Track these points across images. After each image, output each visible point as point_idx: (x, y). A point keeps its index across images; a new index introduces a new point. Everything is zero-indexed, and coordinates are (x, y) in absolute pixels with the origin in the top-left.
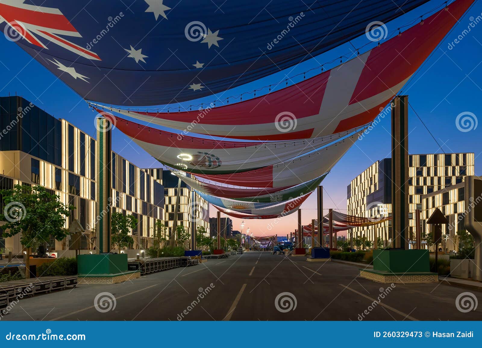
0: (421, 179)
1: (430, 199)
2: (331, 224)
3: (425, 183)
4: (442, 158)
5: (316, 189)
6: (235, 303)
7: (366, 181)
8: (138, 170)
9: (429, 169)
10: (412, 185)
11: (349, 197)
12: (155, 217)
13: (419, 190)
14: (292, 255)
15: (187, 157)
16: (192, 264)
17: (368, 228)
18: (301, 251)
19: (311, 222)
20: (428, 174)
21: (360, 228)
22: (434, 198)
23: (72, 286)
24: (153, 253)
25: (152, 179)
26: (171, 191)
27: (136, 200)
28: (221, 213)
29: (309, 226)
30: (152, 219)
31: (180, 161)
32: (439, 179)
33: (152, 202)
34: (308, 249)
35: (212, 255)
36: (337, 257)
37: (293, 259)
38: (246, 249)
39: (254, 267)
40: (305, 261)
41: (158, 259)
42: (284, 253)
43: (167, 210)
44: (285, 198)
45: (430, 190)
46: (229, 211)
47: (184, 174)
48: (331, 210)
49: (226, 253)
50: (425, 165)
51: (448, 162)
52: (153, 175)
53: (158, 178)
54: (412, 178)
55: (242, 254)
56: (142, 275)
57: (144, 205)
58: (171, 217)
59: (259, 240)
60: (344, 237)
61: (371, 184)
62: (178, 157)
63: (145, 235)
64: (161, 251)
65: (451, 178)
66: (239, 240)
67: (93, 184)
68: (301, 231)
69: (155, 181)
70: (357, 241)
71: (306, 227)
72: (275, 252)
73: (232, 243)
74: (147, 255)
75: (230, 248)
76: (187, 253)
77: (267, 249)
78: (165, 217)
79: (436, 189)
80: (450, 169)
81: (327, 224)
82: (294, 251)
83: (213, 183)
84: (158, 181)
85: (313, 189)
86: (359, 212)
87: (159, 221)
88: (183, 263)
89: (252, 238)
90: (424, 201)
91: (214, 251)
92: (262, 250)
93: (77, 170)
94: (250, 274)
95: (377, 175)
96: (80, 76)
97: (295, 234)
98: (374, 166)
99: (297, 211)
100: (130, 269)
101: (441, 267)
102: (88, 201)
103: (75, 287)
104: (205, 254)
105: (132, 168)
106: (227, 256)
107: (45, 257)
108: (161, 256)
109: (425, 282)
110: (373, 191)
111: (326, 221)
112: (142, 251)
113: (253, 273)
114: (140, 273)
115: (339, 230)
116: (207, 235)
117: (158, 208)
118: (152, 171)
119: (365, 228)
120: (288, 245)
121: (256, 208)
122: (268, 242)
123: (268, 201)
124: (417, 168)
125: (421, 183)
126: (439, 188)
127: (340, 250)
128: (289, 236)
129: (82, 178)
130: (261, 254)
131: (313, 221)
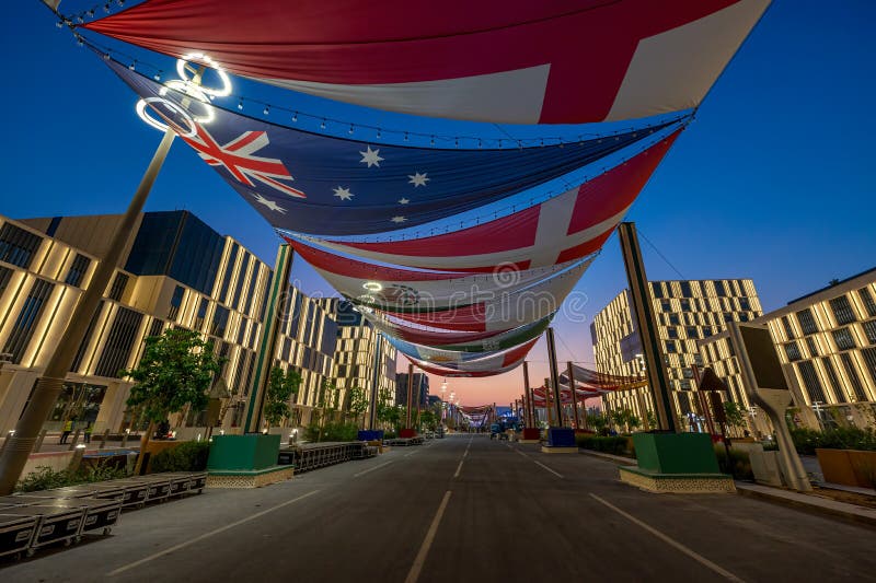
0: (691, 316)
1: (711, 346)
2: (573, 386)
3: (698, 323)
4: (710, 285)
5: (545, 333)
6: (435, 524)
7: (615, 319)
8: (308, 301)
9: (697, 300)
10: (679, 324)
11: (595, 342)
12: (320, 371)
13: (692, 333)
14: (520, 441)
15: (376, 287)
16: (368, 455)
17: (631, 394)
18: (533, 433)
19: (543, 383)
20: (699, 309)
21: (620, 394)
22: (715, 345)
23: (196, 491)
24: (312, 435)
25: (324, 313)
26: (347, 331)
27: (297, 345)
28: (415, 367)
29: (542, 389)
30: (314, 375)
31: (365, 292)
32: (715, 315)
33: (319, 349)
34: (544, 429)
35: (397, 439)
36: (587, 445)
37: (522, 448)
38: (450, 428)
39: (462, 463)
40: (539, 451)
41: (319, 445)
42: (507, 437)
43: (337, 361)
44: (503, 346)
45: (708, 332)
46: (425, 363)
47: (369, 310)
48: (570, 364)
49: (420, 436)
50: (691, 296)
51: (720, 292)
52: (324, 308)
53: (332, 311)
54: (677, 314)
55: (442, 437)
56: (295, 473)
57: (307, 352)
58: (342, 372)
59: (468, 413)
60: (598, 409)
61: (623, 322)
62: (364, 286)
63: (300, 402)
64: (323, 430)
65: (731, 314)
66: (438, 412)
67: (244, 321)
68: (531, 399)
69: (327, 316)
70: (617, 416)
71: (536, 392)
72: (493, 435)
73: (428, 418)
74: (303, 438)
75: (424, 427)
76: (363, 435)
77: (482, 429)
78: (334, 371)
79: (715, 331)
80: (726, 300)
81: (567, 387)
82: (522, 434)
83: (407, 324)
84: (331, 316)
85: (540, 332)
86: (613, 366)
87: (324, 379)
88: (356, 454)
89: (458, 409)
90: (703, 348)
91: (403, 432)
92: (473, 431)
93: (228, 303)
94: (456, 475)
95: (628, 309)
96: (278, 209)
97: (522, 402)
98: (621, 296)
99: (522, 365)
100: (280, 462)
101: (740, 464)
102: (233, 346)
103: (200, 493)
104: (387, 437)
105: (301, 297)
106: (419, 442)
107: (165, 439)
108: (325, 439)
109: (717, 491)
110: (626, 334)
111: (564, 381)
112: (295, 431)
113: (460, 472)
114: (292, 470)
115: (587, 396)
116: (392, 403)
117: (326, 357)
118: (325, 301)
119: (627, 393)
120: (512, 422)
121: (464, 359)
122: (482, 416)
123: (479, 350)
124: (681, 300)
125: (693, 323)
126: (720, 329)
127: (594, 433)
128: (514, 405)
129: (232, 313)
130: (472, 438)
131: (546, 380)
